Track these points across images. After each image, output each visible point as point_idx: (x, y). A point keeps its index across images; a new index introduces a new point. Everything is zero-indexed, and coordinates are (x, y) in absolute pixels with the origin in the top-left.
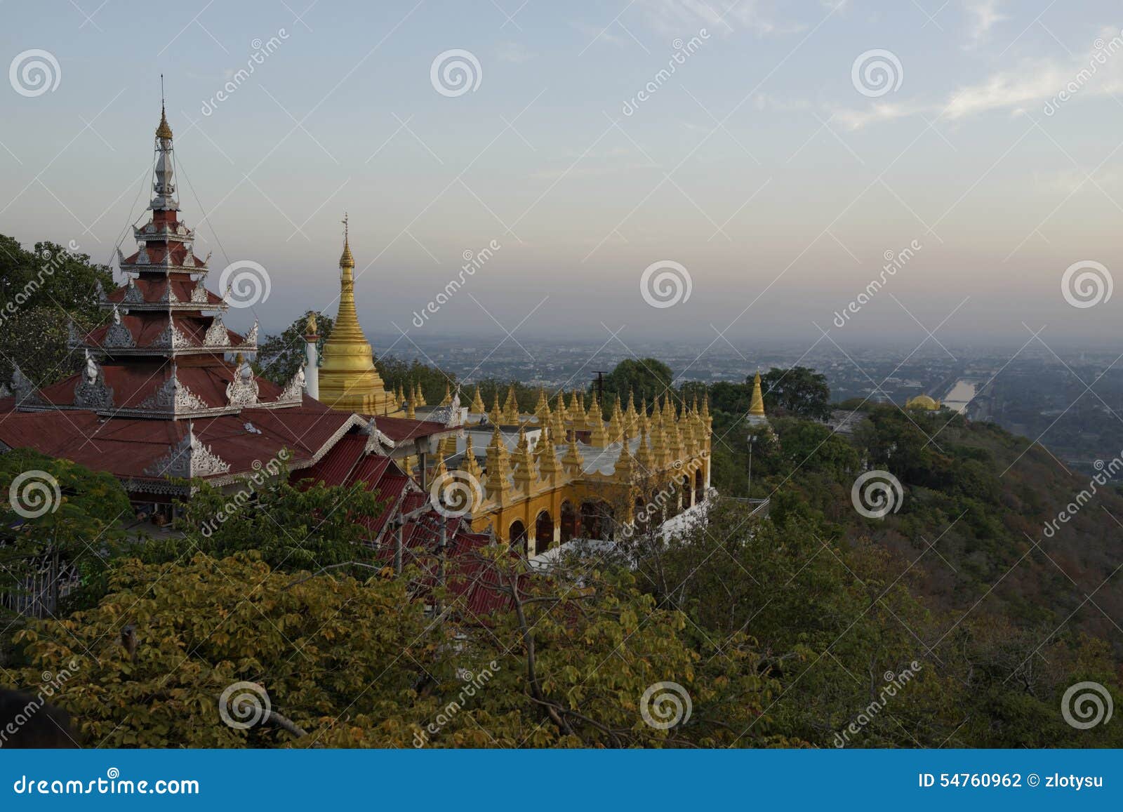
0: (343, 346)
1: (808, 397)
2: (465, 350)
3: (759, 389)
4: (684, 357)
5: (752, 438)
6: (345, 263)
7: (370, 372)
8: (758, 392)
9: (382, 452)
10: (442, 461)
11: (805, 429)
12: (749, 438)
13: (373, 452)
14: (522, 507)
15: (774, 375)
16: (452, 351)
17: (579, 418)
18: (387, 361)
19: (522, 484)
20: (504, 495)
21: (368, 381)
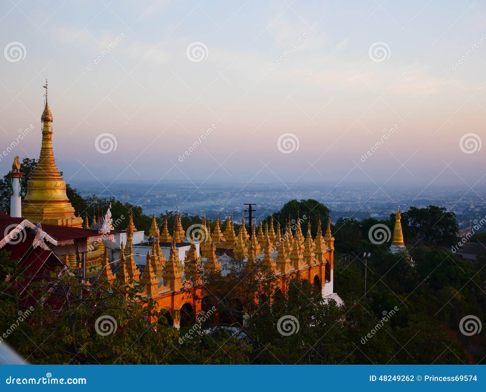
0: (42, 182)
1: (441, 230)
2: (168, 196)
3: (400, 225)
4: (348, 201)
5: (367, 254)
6: (46, 118)
7: (64, 201)
8: (399, 226)
9: (46, 248)
10: (108, 264)
11: (437, 256)
12: (365, 254)
13: (39, 247)
14: (169, 299)
15: (414, 213)
16: (157, 196)
17: (230, 239)
18: (91, 199)
19: (169, 282)
20: (153, 288)
21: (62, 209)
